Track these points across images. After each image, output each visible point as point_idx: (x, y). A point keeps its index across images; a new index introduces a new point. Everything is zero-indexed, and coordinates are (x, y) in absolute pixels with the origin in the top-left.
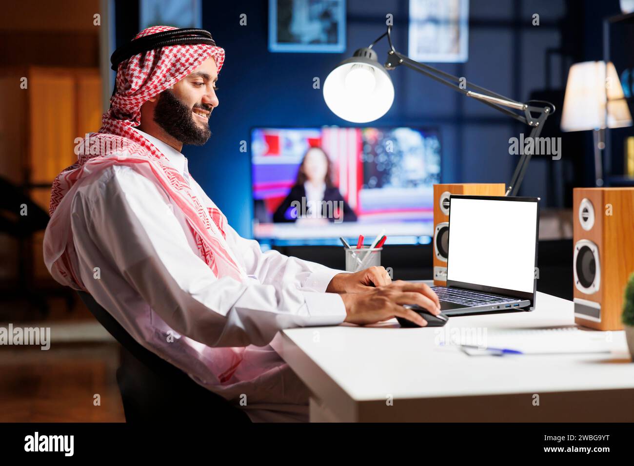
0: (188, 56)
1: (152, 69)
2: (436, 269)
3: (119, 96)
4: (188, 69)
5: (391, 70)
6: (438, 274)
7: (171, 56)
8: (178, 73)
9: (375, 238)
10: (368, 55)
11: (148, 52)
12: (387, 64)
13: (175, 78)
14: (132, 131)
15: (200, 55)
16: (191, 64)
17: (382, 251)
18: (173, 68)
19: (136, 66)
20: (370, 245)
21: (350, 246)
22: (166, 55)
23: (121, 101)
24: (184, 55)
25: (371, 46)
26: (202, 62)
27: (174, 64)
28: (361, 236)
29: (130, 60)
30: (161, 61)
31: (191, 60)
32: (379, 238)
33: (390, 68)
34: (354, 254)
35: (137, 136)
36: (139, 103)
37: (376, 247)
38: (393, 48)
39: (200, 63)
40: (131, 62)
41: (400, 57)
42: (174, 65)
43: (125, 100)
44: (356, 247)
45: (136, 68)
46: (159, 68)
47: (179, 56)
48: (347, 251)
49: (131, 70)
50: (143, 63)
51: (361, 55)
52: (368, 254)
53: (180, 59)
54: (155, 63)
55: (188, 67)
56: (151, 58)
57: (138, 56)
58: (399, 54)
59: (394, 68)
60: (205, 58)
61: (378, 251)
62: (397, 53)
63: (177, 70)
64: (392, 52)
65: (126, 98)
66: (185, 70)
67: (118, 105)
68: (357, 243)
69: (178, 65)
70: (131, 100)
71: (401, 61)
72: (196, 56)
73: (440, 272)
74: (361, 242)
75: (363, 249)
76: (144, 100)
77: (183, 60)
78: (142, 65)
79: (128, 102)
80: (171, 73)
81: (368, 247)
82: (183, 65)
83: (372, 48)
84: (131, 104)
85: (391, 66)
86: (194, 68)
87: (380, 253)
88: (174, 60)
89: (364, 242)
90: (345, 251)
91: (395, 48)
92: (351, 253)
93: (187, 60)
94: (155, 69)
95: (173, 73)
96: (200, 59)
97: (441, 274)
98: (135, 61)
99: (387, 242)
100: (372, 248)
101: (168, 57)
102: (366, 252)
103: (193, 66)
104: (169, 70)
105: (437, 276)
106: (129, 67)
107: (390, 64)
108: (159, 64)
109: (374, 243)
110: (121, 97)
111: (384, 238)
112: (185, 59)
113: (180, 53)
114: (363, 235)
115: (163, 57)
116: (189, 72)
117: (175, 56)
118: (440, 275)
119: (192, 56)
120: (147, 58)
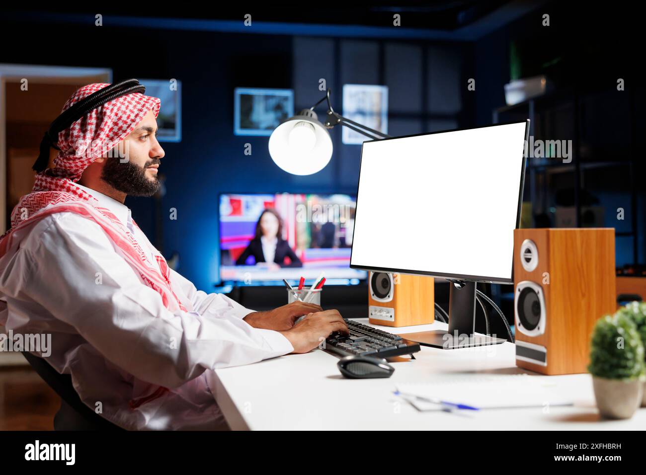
0: (128, 112)
1: (96, 132)
2: (371, 308)
3: (63, 159)
4: (131, 126)
5: (330, 129)
6: (373, 313)
7: (113, 115)
8: (121, 131)
9: (315, 280)
10: (309, 115)
11: (89, 115)
12: (326, 123)
13: (119, 137)
14: (67, 185)
15: (141, 110)
16: (133, 121)
17: (321, 292)
18: (116, 127)
19: (79, 132)
20: (311, 286)
21: (292, 287)
22: (109, 116)
23: (66, 164)
24: (125, 113)
25: (312, 109)
26: (144, 117)
27: (116, 122)
28: (302, 278)
29: (72, 126)
30: (104, 123)
31: (132, 117)
32: (319, 280)
33: (329, 127)
34: (296, 295)
35: (74, 188)
36: (85, 165)
37: (316, 288)
38: (332, 109)
39: (141, 118)
40: (74, 129)
41: (338, 117)
42: (116, 124)
43: (70, 164)
44: (297, 288)
45: (80, 134)
46: (102, 130)
47: (120, 114)
48: (289, 292)
49: (75, 138)
50: (86, 126)
51: (303, 114)
52: (308, 295)
53: (121, 117)
54: (98, 126)
55: (131, 124)
56: (94, 121)
57: (79, 121)
58: (337, 114)
59: (333, 127)
60: (146, 113)
61: (318, 292)
62: (335, 114)
63: (120, 128)
64: (331, 113)
65: (71, 162)
66: (128, 127)
67: (63, 168)
68: (298, 284)
69: (120, 123)
70: (77, 163)
71: (339, 120)
72: (136, 112)
73: (376, 311)
74: (302, 284)
75: (304, 289)
76: (89, 162)
77: (124, 118)
78: (83, 129)
79: (73, 165)
80: (114, 132)
81: (309, 288)
82: (125, 122)
83: (313, 110)
84: (77, 166)
85: (330, 125)
86: (137, 124)
87: (320, 293)
88: (115, 119)
89: (305, 283)
90: (287, 292)
91: (334, 110)
92: (294, 294)
93: (128, 117)
94: (99, 132)
95: (116, 131)
96: (141, 114)
97: (376, 312)
98: (77, 127)
99: (326, 283)
100: (312, 289)
101: (110, 117)
102: (307, 293)
103: (135, 123)
104: (111, 129)
105: (372, 314)
106: (72, 134)
107: (329, 124)
108: (102, 126)
109: (315, 285)
110: (65, 161)
111: (324, 280)
112: (126, 116)
113: (120, 111)
114: (304, 277)
115: (106, 119)
116: (132, 129)
117: (116, 115)
118: (375, 314)
119: (132, 111)
120: (89, 121)
